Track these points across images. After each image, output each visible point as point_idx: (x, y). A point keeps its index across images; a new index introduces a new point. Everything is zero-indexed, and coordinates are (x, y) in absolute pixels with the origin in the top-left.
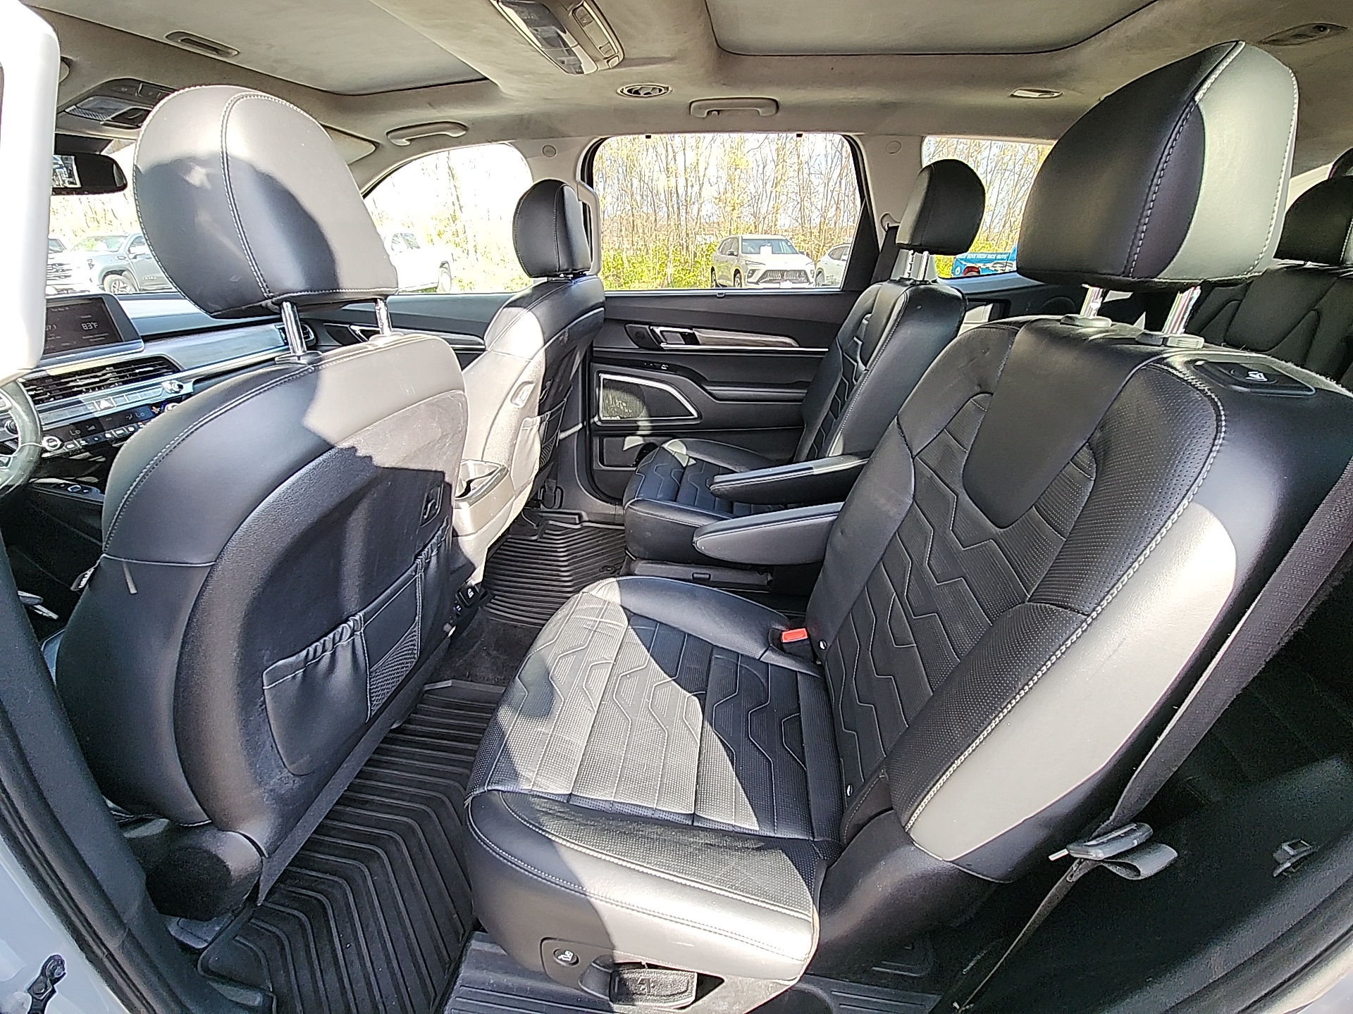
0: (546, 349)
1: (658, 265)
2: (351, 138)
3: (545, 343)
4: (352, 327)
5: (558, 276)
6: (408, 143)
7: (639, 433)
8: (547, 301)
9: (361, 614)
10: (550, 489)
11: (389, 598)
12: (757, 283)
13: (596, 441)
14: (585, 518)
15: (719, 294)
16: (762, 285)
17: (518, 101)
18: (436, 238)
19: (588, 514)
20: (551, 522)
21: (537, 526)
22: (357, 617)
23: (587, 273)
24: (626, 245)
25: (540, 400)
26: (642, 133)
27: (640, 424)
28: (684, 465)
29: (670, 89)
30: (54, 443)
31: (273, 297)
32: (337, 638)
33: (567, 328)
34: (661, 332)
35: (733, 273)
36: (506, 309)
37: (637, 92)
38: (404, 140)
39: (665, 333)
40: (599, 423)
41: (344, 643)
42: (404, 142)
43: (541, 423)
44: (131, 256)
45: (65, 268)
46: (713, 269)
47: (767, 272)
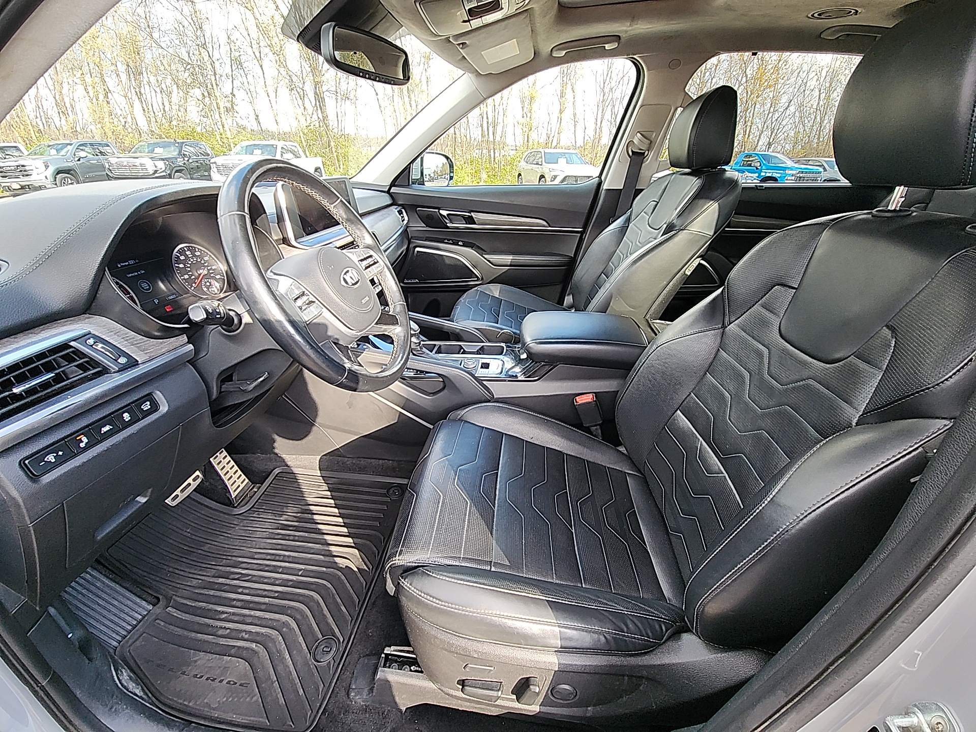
35: (538, 178)
44: (76, 159)
45: (27, 168)
46: (520, 175)
47: (566, 177)
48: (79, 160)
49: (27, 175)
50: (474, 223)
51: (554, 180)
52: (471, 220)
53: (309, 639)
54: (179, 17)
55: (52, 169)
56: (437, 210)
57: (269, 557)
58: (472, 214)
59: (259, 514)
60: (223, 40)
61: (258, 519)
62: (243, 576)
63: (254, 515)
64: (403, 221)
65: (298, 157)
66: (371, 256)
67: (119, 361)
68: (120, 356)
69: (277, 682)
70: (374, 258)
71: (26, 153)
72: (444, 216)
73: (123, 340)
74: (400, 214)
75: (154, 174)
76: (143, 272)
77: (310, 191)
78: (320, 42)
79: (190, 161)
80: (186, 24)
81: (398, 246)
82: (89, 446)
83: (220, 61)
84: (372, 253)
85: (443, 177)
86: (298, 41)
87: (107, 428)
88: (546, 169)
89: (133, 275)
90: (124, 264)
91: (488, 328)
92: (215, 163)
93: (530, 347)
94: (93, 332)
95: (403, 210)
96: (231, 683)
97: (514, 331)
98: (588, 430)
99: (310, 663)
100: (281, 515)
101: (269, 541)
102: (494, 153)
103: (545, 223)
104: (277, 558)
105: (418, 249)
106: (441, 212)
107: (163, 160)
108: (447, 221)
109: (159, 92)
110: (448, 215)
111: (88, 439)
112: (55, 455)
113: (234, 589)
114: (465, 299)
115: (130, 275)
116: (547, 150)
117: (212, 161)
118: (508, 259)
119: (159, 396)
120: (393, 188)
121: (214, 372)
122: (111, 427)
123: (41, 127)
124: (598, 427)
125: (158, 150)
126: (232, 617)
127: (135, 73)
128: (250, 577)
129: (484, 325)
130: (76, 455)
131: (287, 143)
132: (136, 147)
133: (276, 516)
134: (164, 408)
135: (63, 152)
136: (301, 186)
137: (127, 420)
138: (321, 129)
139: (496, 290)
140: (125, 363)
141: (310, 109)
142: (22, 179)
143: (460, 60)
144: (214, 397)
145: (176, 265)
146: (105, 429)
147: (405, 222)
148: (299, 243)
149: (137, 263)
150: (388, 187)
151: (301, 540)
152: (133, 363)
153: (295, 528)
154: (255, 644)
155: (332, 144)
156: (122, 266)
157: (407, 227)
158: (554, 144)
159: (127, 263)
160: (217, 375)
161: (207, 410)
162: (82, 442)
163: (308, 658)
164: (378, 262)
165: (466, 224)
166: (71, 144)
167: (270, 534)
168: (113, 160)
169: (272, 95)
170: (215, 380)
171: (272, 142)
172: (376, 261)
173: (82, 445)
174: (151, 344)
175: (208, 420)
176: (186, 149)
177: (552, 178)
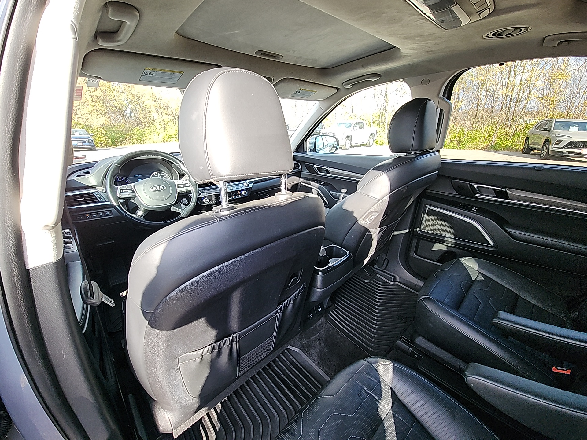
0: (390, 195)
1: (487, 135)
2: (328, 88)
3: (390, 193)
4: (315, 166)
5: (410, 153)
6: (351, 87)
7: (445, 244)
8: (397, 169)
9: (237, 334)
10: (382, 258)
11: (256, 326)
12: (562, 148)
13: (415, 242)
14: (398, 280)
15: (537, 167)
16: (565, 150)
17: (410, 56)
18: (372, 124)
19: (400, 278)
20: (378, 275)
21: (370, 275)
22: (234, 336)
23: (431, 151)
24: (469, 125)
25: (382, 220)
26: (497, 63)
27: (446, 239)
28: (473, 279)
29: (529, 28)
30: (207, 201)
31: (214, 178)
32: (222, 344)
33: (407, 185)
34: (478, 187)
35: (543, 140)
36: (373, 170)
37: (500, 35)
38: (349, 85)
39: (480, 188)
40: (419, 232)
41: (225, 346)
42: (349, 86)
43: (380, 232)
46: (527, 138)
47: (573, 141)
50: (329, 173)
51: (558, 144)
56: (313, 165)
58: (328, 168)
88: (554, 135)
95: (299, 164)
105: (302, 183)
110: (317, 168)
116: (558, 120)
177: (557, 141)
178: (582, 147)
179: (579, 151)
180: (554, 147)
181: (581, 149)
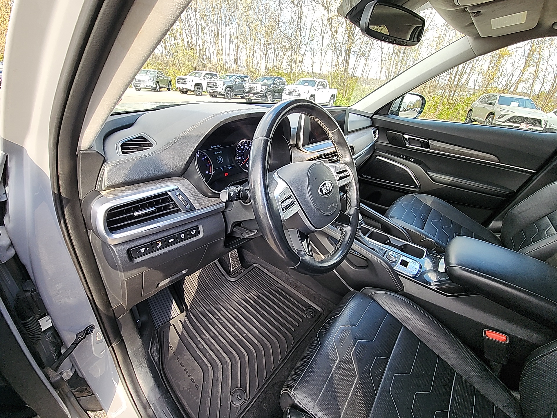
12: (504, 122)
16: (507, 124)
35: (487, 113)
44: (235, 82)
45: (217, 84)
46: (471, 110)
47: (515, 116)
48: (235, 83)
49: (216, 87)
50: (429, 147)
51: (501, 118)
52: (427, 145)
53: (233, 383)
54: (293, 15)
55: (225, 86)
56: (402, 134)
57: (234, 315)
58: (430, 141)
59: (238, 286)
60: (309, 26)
61: (237, 289)
62: (220, 319)
63: (236, 286)
64: (374, 137)
65: (325, 88)
66: (346, 171)
67: (187, 207)
68: (188, 204)
69: (210, 398)
70: (347, 172)
71: (219, 77)
72: (406, 139)
73: (192, 196)
74: (374, 134)
75: (260, 92)
76: (221, 152)
77: (319, 121)
78: (361, 17)
79: (276, 87)
80: (295, 18)
81: (366, 154)
82: (161, 248)
83: (304, 37)
84: (347, 168)
85: (414, 109)
86: (346, 18)
87: (172, 240)
88: (498, 109)
89: (217, 153)
90: (214, 147)
91: (415, 231)
92: (286, 88)
93: (453, 269)
94: (180, 188)
95: (377, 131)
96: (193, 381)
97: (438, 241)
98: (487, 362)
99: (229, 400)
100: (248, 293)
101: (237, 305)
102: (454, 93)
103: (496, 159)
104: (237, 318)
105: (378, 157)
106: (405, 136)
107: (265, 85)
108: (406, 142)
109: (274, 53)
110: (409, 138)
111: (162, 244)
112: (145, 249)
113: (213, 324)
114: (402, 202)
115: (215, 153)
116: (502, 95)
117: (285, 87)
118: (449, 179)
119: (201, 228)
120: (375, 115)
121: (231, 221)
122: (174, 240)
123: (227, 67)
124: (499, 365)
125: (265, 81)
126: (207, 340)
127: (267, 44)
128: (222, 322)
129: (412, 228)
130: (154, 251)
131: (322, 80)
132: (258, 78)
133: (245, 292)
134: (201, 235)
135: (231, 79)
136: (315, 118)
137: (182, 238)
138: (343, 73)
139: (429, 200)
140: (189, 209)
141: (340, 61)
142: (214, 88)
143: (468, 26)
144: (229, 232)
145: (237, 151)
146: (171, 240)
147: (376, 139)
148: (304, 148)
149: (220, 147)
150: (372, 114)
151: (251, 314)
152: (193, 209)
153: (251, 305)
154: (210, 365)
155: (346, 82)
156: (213, 148)
157: (376, 141)
158: (512, 89)
159: (216, 147)
160: (232, 223)
161: (223, 239)
162: (159, 245)
163: (229, 395)
164: (349, 175)
165: (422, 147)
166: (234, 76)
167: (240, 302)
168: (247, 84)
169: (323, 54)
170: (231, 224)
171: (315, 79)
172: (348, 174)
173: (158, 247)
174: (205, 200)
175: (222, 244)
176: (276, 81)
177: (501, 115)
178: (521, 122)
179: (518, 125)
180: (497, 121)
181: (520, 124)
